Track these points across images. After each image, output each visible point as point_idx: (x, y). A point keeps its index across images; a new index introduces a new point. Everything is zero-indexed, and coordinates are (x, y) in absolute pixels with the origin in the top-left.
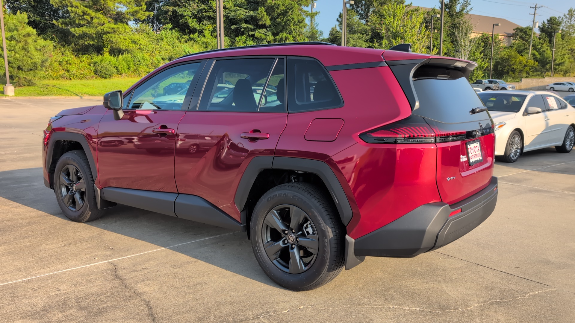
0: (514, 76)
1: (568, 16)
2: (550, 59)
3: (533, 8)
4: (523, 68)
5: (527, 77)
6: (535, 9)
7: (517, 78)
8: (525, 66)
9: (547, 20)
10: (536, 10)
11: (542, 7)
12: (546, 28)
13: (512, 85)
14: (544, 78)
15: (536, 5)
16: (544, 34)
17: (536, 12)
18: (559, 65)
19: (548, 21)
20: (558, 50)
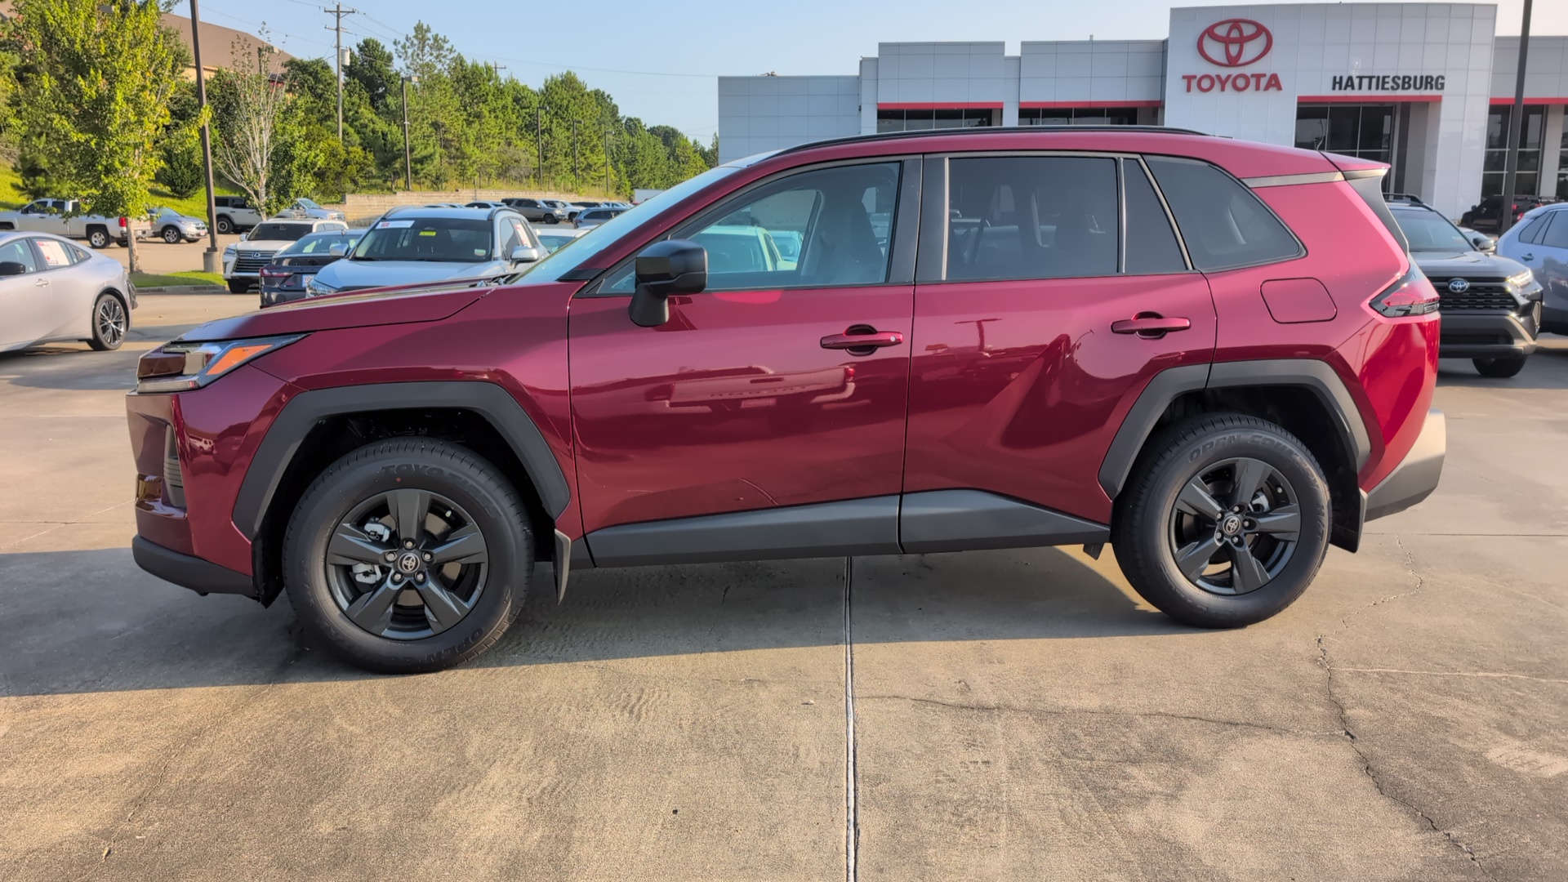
0: (323, 188)
1: (416, 42)
2: (399, 147)
3: (330, 12)
4: (342, 168)
5: (353, 192)
6: (338, 17)
7: (332, 193)
8: (346, 162)
9: (358, 46)
10: (341, 20)
11: (353, 12)
12: (358, 67)
13: (338, 211)
14: (395, 193)
15: (338, 7)
16: (356, 81)
17: (341, 25)
18: (421, 161)
19: (361, 49)
20: (414, 125)
